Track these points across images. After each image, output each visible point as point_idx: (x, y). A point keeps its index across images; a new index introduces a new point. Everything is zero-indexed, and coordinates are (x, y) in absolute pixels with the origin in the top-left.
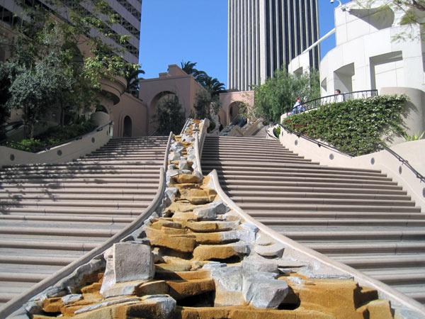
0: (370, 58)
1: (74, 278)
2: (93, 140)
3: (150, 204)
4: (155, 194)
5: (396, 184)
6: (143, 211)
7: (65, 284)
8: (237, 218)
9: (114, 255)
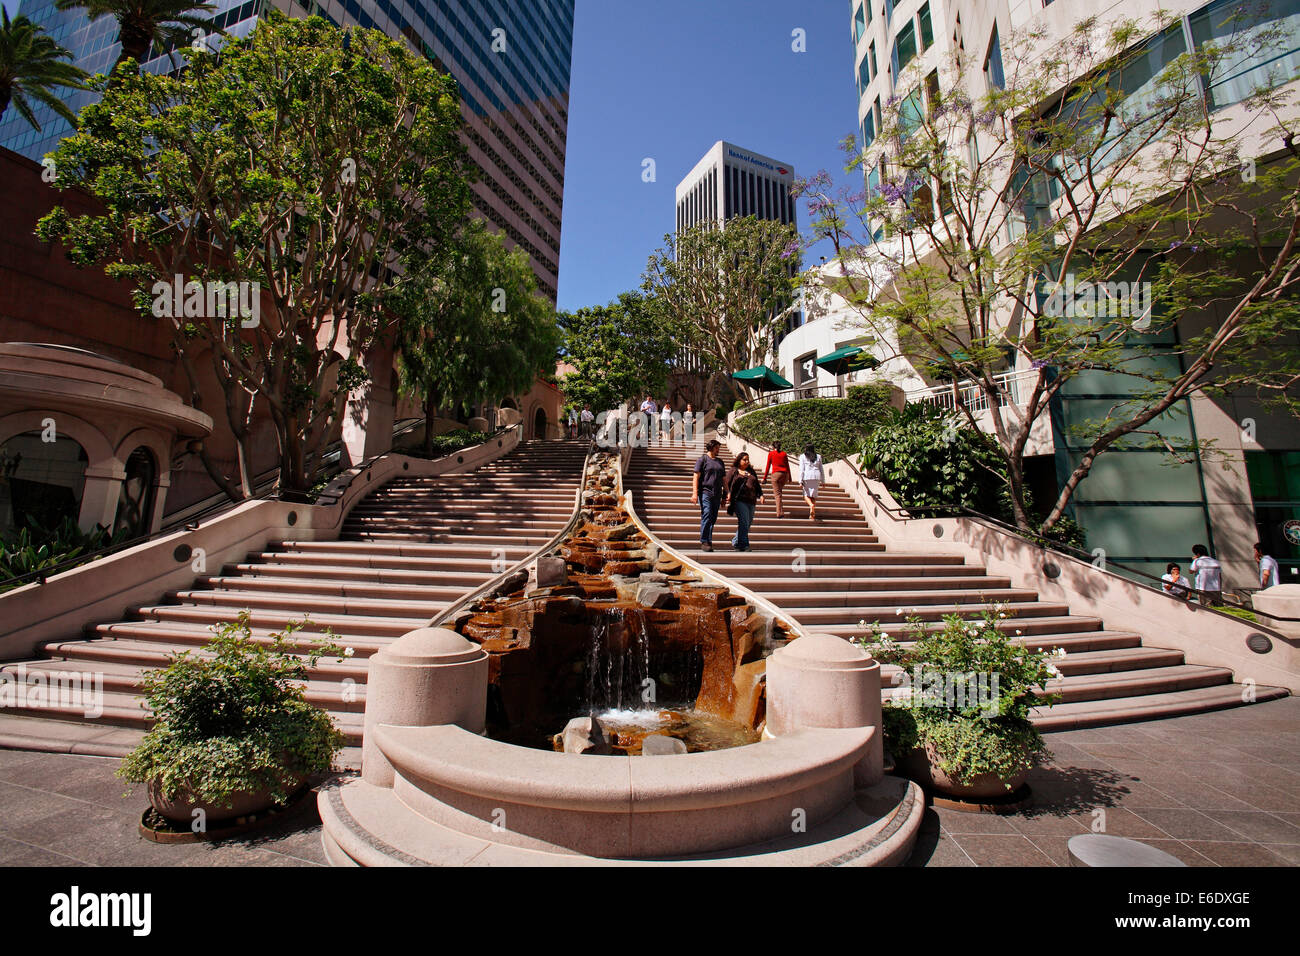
0: (836, 344)
1: (503, 586)
2: (500, 444)
3: (567, 523)
4: (567, 519)
5: (854, 501)
6: (560, 531)
7: (496, 591)
8: (644, 539)
9: (536, 567)
